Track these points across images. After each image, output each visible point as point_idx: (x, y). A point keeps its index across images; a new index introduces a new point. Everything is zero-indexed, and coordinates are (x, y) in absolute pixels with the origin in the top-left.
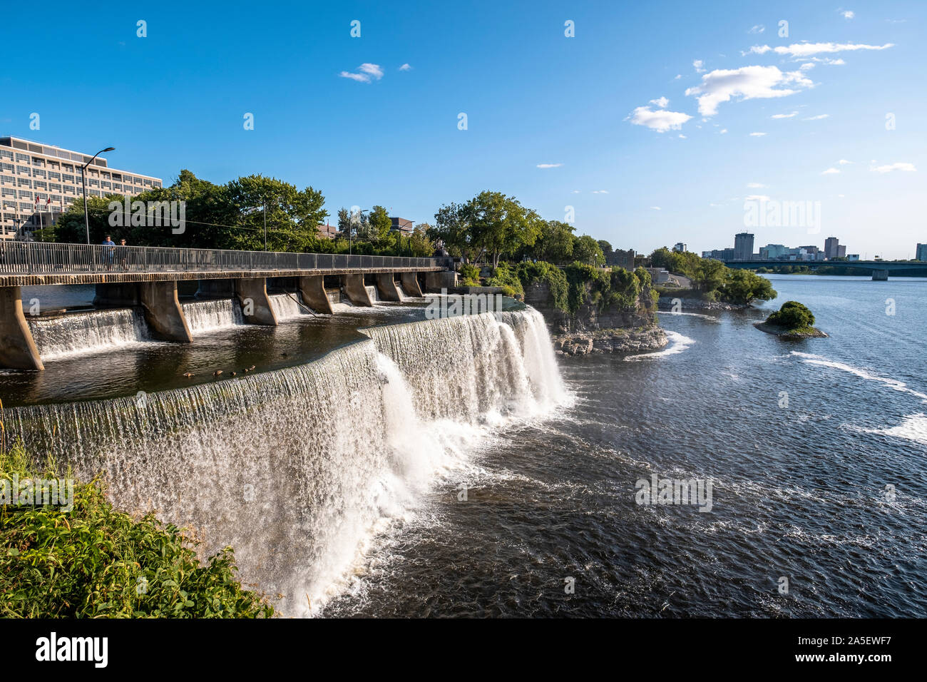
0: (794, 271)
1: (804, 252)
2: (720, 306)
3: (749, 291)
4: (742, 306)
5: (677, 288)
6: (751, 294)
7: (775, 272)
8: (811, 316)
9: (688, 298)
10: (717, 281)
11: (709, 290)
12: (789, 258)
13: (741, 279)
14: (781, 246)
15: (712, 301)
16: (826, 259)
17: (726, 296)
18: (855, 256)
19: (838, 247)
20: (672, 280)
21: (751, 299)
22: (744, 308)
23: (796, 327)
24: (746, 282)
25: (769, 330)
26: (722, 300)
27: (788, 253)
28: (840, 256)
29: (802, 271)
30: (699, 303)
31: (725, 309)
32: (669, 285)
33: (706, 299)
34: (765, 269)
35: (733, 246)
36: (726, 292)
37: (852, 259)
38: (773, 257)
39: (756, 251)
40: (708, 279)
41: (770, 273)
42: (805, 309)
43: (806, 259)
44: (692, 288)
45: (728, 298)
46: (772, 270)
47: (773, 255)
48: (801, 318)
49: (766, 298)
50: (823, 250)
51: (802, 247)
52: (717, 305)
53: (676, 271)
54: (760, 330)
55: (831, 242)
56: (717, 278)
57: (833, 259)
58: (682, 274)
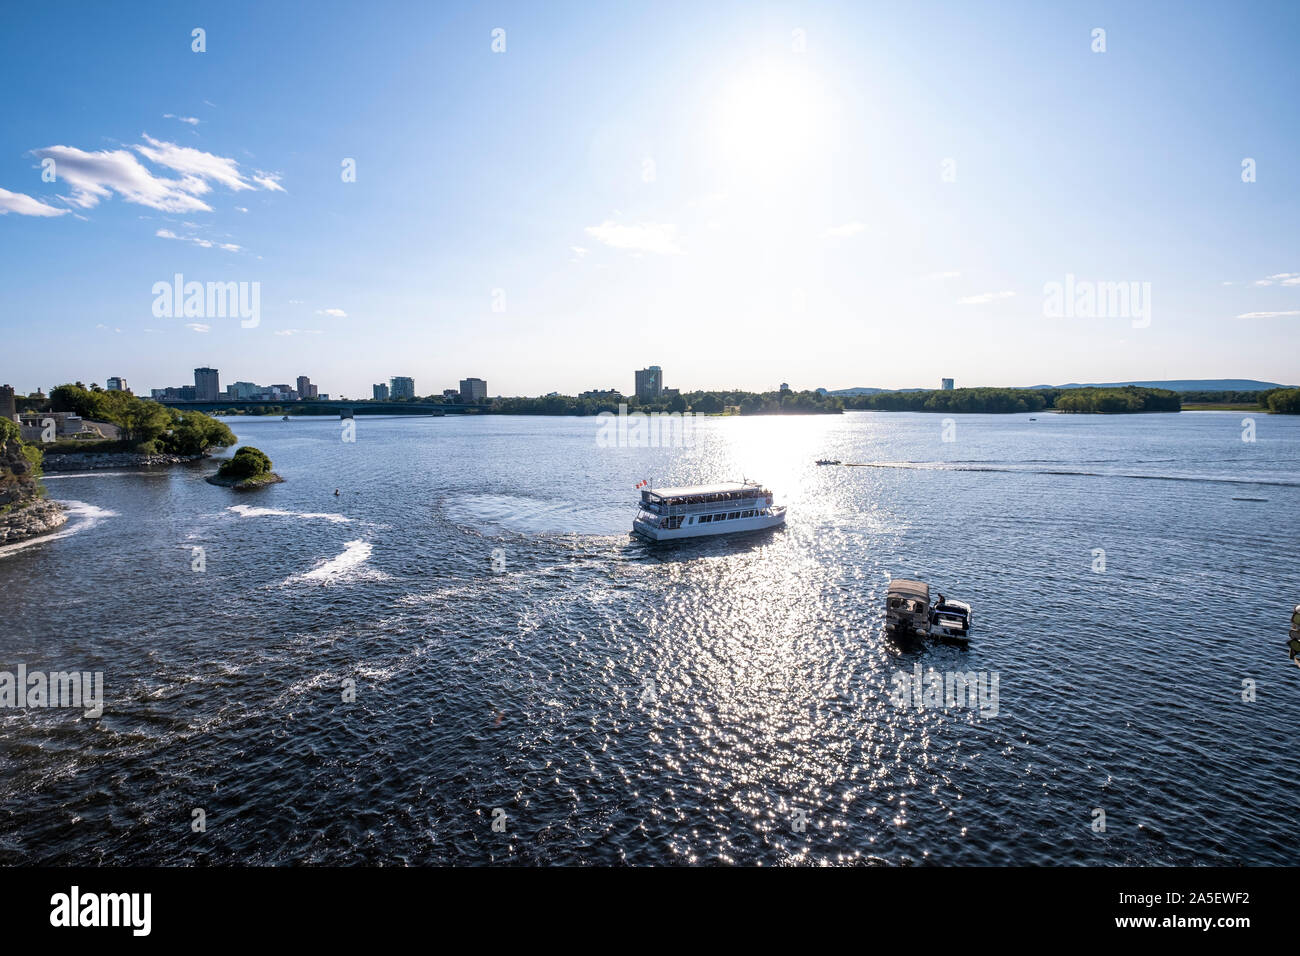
0: (267, 412)
1: (277, 391)
2: (164, 460)
3: (202, 438)
4: (194, 457)
5: (96, 441)
6: (206, 441)
7: (247, 413)
8: (266, 462)
9: (115, 452)
10: (157, 428)
11: (146, 439)
12: (261, 397)
13: (190, 423)
14: (252, 385)
15: (152, 453)
16: (299, 399)
17: (171, 446)
18: (325, 395)
19: (310, 386)
20: (90, 428)
21: (206, 447)
22: (197, 459)
23: (250, 475)
24: (198, 427)
25: (222, 482)
26: (167, 451)
27: (261, 392)
28: (312, 395)
29: (276, 412)
30: (133, 458)
31: (172, 462)
32: (86, 436)
33: (143, 452)
34: (236, 410)
35: (192, 383)
36: (171, 440)
37: (323, 399)
38: (244, 396)
39: (223, 389)
40: (144, 425)
41: (241, 414)
42: (260, 455)
43: (279, 399)
44: (120, 438)
45: (175, 448)
46: (243, 411)
47: (243, 394)
48: (255, 464)
49: (225, 445)
50: (296, 389)
51: (275, 386)
52: (160, 458)
53: (96, 416)
54: (212, 484)
55: (302, 381)
56: (156, 424)
57: (305, 399)
58: (105, 420)
